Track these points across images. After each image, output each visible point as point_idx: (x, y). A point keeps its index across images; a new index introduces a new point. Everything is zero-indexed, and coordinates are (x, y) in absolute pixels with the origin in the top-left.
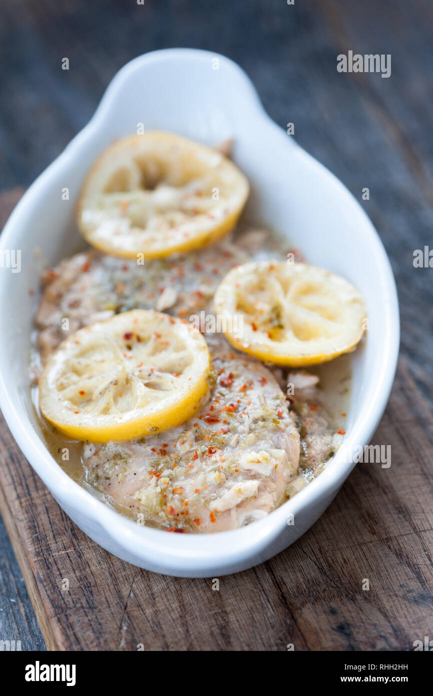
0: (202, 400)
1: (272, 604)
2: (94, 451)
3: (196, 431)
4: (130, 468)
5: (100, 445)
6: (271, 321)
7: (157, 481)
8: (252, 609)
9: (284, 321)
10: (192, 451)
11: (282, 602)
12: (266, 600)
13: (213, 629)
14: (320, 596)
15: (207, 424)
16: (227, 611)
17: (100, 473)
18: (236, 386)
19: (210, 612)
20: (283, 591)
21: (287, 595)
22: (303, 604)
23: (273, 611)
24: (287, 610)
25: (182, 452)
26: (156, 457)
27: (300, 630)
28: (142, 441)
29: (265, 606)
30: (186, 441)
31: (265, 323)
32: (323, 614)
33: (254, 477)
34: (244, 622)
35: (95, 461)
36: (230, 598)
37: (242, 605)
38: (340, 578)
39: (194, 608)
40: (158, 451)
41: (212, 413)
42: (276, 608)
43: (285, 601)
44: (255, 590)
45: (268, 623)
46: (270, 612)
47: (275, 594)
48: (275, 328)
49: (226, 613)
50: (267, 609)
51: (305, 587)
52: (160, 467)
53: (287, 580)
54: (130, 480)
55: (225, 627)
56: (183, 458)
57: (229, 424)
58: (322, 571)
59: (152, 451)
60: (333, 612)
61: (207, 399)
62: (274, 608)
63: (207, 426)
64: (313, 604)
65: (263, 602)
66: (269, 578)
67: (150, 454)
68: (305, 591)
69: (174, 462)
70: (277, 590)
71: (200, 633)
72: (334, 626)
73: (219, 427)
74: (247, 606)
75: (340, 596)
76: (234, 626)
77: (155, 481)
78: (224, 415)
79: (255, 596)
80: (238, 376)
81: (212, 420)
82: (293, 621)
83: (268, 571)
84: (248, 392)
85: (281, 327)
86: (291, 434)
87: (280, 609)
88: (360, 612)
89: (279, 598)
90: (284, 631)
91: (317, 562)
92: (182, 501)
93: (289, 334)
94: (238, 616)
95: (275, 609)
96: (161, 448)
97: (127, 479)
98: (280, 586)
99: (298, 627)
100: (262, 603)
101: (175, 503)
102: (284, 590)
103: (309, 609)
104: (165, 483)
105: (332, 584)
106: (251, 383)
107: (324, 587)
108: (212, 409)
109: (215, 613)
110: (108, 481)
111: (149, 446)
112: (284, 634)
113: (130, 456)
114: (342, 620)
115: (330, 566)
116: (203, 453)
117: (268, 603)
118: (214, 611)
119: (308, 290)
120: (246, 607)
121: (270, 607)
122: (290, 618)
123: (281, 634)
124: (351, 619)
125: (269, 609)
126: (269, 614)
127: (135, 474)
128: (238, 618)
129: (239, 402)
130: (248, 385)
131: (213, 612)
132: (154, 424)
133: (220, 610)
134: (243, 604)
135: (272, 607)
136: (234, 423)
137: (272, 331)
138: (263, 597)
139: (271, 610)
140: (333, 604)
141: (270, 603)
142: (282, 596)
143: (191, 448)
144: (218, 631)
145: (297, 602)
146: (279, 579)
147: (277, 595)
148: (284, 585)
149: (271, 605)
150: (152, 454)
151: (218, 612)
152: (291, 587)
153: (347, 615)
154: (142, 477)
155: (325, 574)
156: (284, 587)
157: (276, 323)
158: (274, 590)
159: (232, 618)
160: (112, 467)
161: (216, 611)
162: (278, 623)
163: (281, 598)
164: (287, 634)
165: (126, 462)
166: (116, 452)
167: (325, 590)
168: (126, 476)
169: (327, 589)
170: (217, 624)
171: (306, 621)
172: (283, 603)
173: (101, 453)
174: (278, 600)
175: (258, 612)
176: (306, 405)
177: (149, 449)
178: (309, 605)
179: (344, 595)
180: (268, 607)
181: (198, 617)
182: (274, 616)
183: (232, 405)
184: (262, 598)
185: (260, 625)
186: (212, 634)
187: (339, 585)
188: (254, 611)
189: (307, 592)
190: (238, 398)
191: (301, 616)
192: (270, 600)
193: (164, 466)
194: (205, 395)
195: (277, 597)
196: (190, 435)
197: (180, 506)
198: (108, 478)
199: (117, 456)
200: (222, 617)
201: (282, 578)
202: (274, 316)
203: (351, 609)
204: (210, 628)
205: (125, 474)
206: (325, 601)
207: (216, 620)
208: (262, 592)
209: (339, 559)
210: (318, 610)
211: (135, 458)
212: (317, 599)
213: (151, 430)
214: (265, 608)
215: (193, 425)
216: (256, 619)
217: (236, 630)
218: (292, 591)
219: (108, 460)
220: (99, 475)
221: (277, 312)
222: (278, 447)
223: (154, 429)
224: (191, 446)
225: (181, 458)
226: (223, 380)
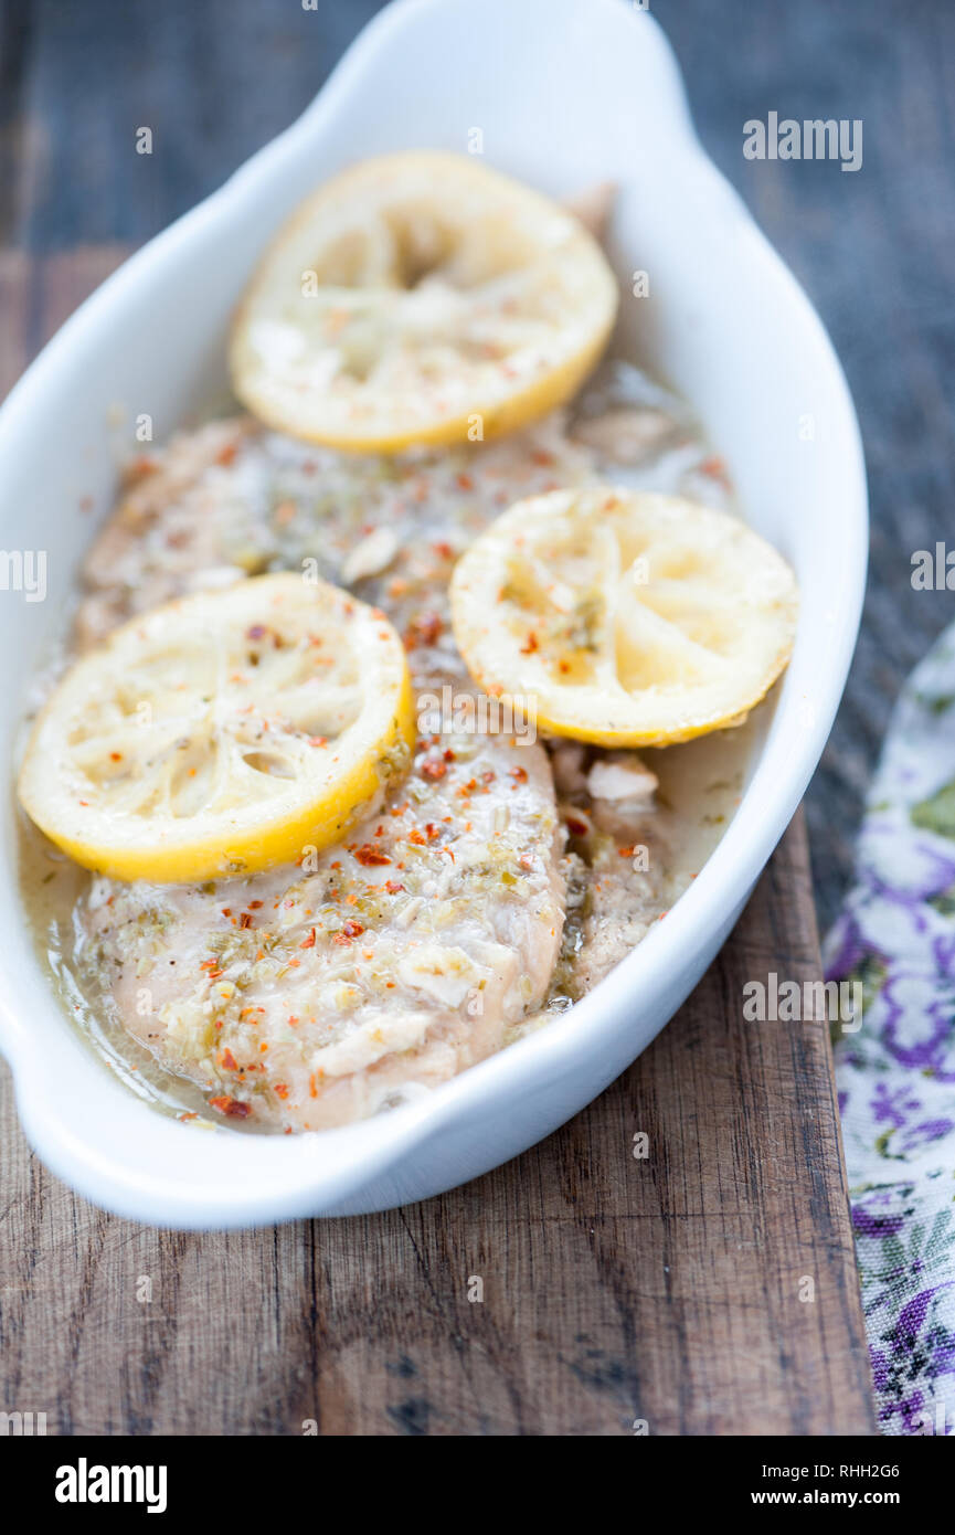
0: (359, 810)
1: (283, 1325)
2: (108, 893)
3: (331, 881)
4: (168, 947)
5: (124, 883)
6: (571, 633)
7: (211, 986)
8: (234, 1327)
9: (601, 637)
10: (309, 926)
11: (305, 1324)
12: (273, 1313)
13: (131, 1358)
14: (393, 1326)
15: (361, 866)
16: (179, 1324)
17: (108, 949)
18: (453, 783)
19: (141, 1319)
20: (318, 1298)
21: (321, 1311)
22: (347, 1340)
23: (279, 1342)
24: (308, 1346)
25: (285, 927)
26: (229, 926)
27: (316, 1398)
28: (208, 888)
29: (266, 1327)
30: (299, 902)
31: (557, 636)
32: (384, 1369)
33: (422, 1005)
34: (203, 1356)
35: (104, 919)
36: (197, 1294)
37: (217, 1316)
38: (454, 1291)
39: (110, 1302)
40: (237, 917)
41: (377, 842)
42: (286, 1334)
43: (314, 1325)
44: (259, 1285)
45: (255, 1367)
46: (270, 1344)
47: (298, 1302)
48: (577, 649)
49: (175, 1326)
50: (266, 1334)
51: (370, 1298)
52: (226, 955)
53: (337, 1274)
54: (161, 975)
55: (157, 1360)
56: (287, 940)
57: (408, 872)
58: (423, 1267)
59: (223, 915)
60: (407, 1369)
61: (376, 807)
62: (282, 1334)
63: (360, 870)
64: (372, 1341)
65: (265, 1316)
66: (301, 1261)
67: (217, 920)
68: (366, 1308)
69: (260, 946)
70: (307, 1293)
71: (99, 1362)
72: (395, 1404)
73: (383, 875)
74: (226, 1318)
75: (435, 1335)
76: (179, 1361)
77: (207, 985)
78: (400, 849)
79: (253, 1299)
80: (466, 758)
81: (371, 859)
82: (311, 1374)
83: (306, 1245)
84: (478, 800)
85: (591, 649)
86: (538, 913)
87: (294, 1340)
88: (466, 1382)
89: (303, 1314)
90: (282, 1394)
91: (420, 1244)
92: (254, 1040)
93: (605, 669)
94: (196, 1338)
95: (282, 1339)
96: (245, 910)
97: (154, 972)
98: (317, 1285)
99: (315, 1390)
100: (261, 1319)
101: (238, 1044)
102: (320, 1297)
103: (358, 1351)
104: (225, 996)
105: (433, 1301)
106: (491, 777)
107: (411, 1305)
108: (380, 832)
109: (151, 1323)
110: (118, 968)
111: (221, 900)
112: (279, 1402)
113: (173, 920)
114: (417, 1392)
115: (444, 1258)
116: (331, 933)
117: (274, 1322)
118: (151, 1316)
119: (685, 569)
120: (222, 1320)
121: (274, 1330)
122: (308, 1365)
123: (272, 1401)
124: (437, 1393)
125: (270, 1335)
126: (265, 1348)
127: (172, 963)
128: (195, 1344)
129: (448, 820)
130: (480, 782)
131: (148, 1319)
132: (233, 856)
133: (164, 1318)
134: (219, 1313)
135: (279, 1332)
136: (420, 870)
137: (570, 658)
138: (269, 1304)
139: (275, 1339)
140: (414, 1353)
141: (278, 1319)
142: (313, 1310)
143: (308, 918)
144: (139, 1365)
145: (337, 1330)
146: (320, 1268)
147: (302, 1305)
148: (326, 1285)
149: (278, 1327)
150: (222, 922)
151: (158, 1322)
152: (341, 1292)
153: (434, 1382)
154: (184, 973)
155: (426, 1276)
156: (325, 1290)
157: (581, 640)
158: (303, 1292)
159: (182, 1340)
160: (132, 939)
161: (154, 1319)
162: (277, 1372)
163: (307, 1313)
164: (285, 1404)
165: (162, 932)
166: (148, 905)
167: (411, 1314)
168: (154, 965)
169: (416, 1311)
170: (145, 1350)
171: (340, 1381)
172: (307, 1327)
173: (120, 904)
174: (299, 1319)
175: (245, 1339)
176: (610, 842)
177: (219, 907)
178: (361, 1343)
179: (447, 1333)
180: (270, 1330)
181: (111, 1325)
182: (276, 1353)
183: (429, 828)
184: (265, 1308)
185: (237, 1369)
186: (124, 1371)
187: (446, 1311)
188: (235, 1333)
189: (370, 1312)
190: (447, 812)
191: (332, 1366)
192: (283, 1315)
193: (236, 954)
194: (370, 798)
195: (299, 1311)
196: (315, 887)
197: (249, 1052)
198: (119, 963)
199: (150, 916)
200: (162, 1335)
201: (328, 1268)
202: (579, 622)
203: (447, 1371)
204: (126, 1355)
205: (155, 959)
206: (400, 1341)
207: (145, 1339)
208: (273, 1293)
209: (471, 1248)
210: (375, 1359)
211: (183, 924)
212: (384, 1332)
213: (227, 868)
214: (263, 1332)
215: (329, 866)
216: (232, 1352)
217: (179, 1371)
218: (338, 1303)
219: (130, 921)
220: (105, 951)
221: (589, 616)
222: (502, 939)
223: (234, 867)
224: (310, 914)
225: (279, 940)
226: (427, 765)
